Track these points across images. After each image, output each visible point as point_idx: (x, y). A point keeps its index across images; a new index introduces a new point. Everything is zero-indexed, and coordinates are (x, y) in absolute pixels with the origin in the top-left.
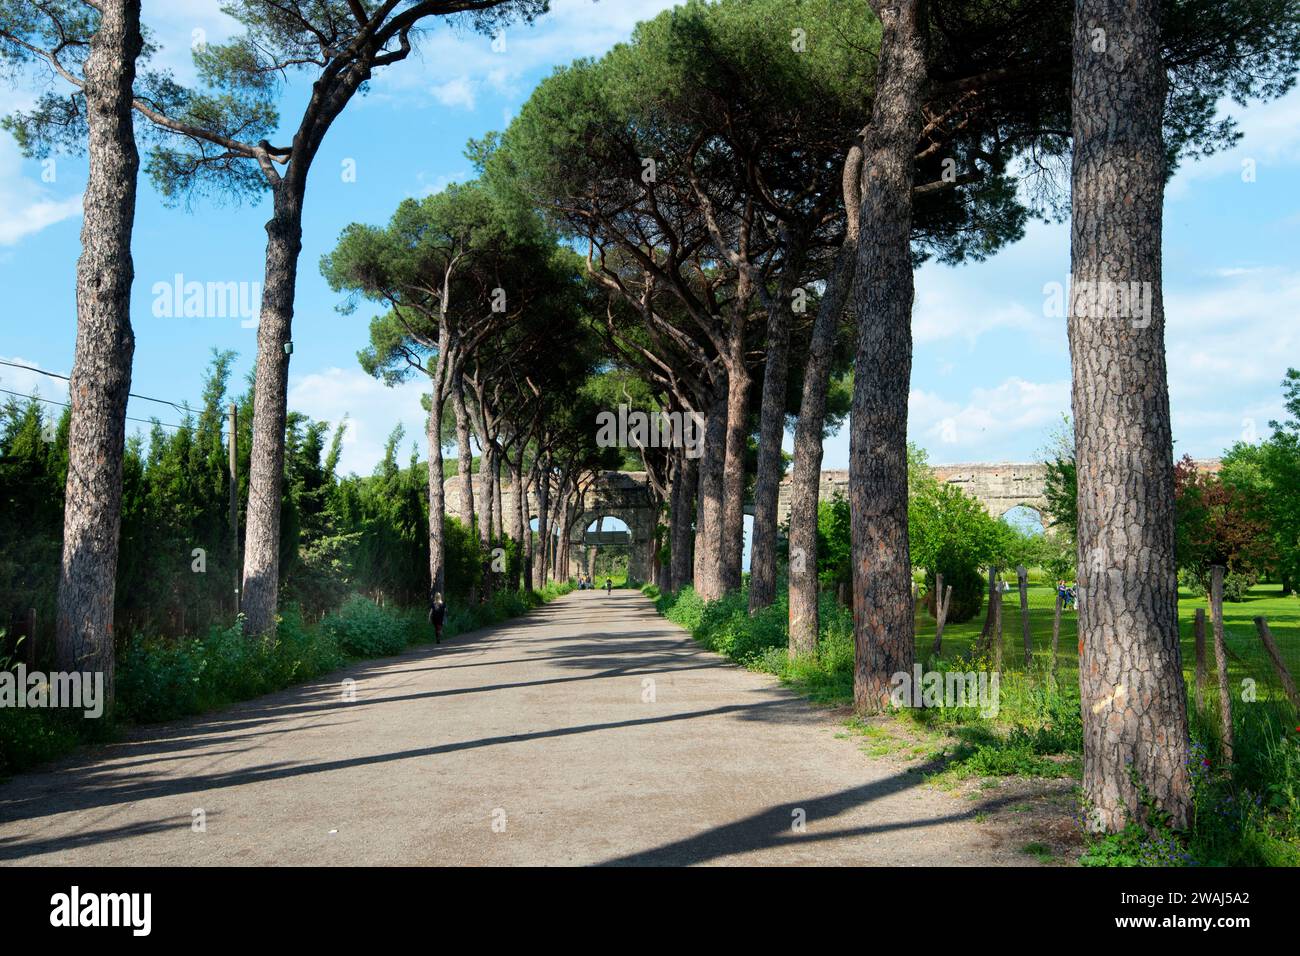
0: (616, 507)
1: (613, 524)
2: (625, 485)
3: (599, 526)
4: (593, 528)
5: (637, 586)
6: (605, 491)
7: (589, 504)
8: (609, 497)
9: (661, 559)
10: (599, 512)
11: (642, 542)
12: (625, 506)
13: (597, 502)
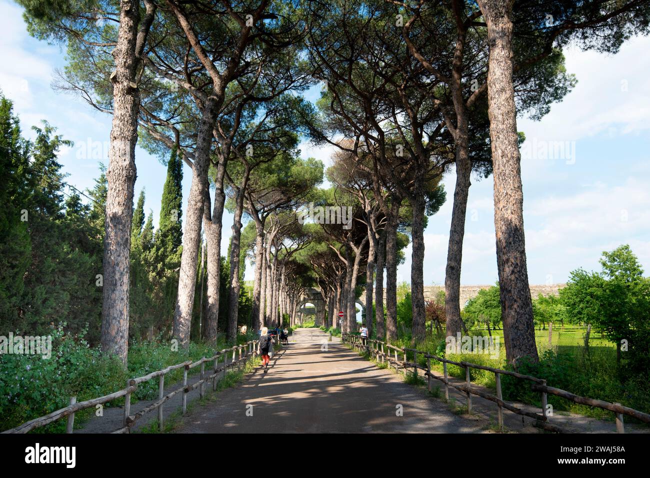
0: (310, 300)
1: (309, 305)
2: (314, 292)
3: (304, 306)
4: (302, 307)
5: (318, 327)
6: (307, 294)
7: (302, 299)
8: (308, 296)
9: (326, 319)
10: (305, 301)
11: (320, 311)
12: (314, 299)
13: (304, 298)
